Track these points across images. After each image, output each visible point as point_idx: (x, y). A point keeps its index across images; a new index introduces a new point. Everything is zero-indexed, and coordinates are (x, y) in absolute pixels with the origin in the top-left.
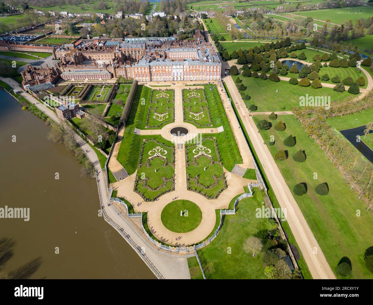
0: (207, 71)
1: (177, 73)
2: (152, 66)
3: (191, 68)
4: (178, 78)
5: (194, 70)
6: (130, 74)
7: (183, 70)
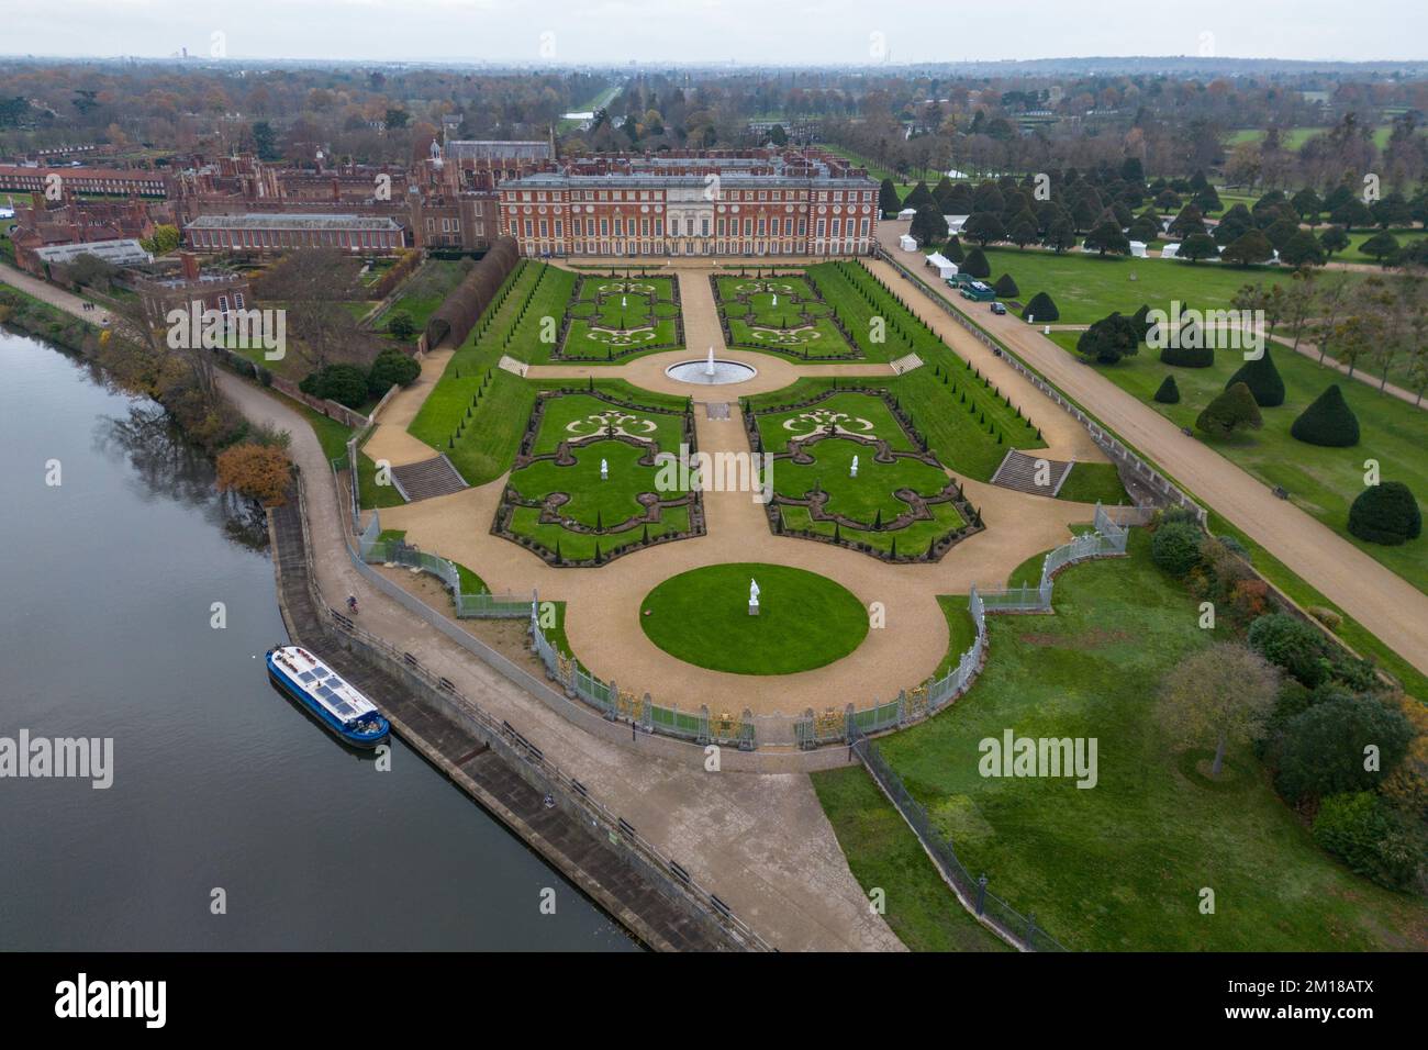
0: (817, 215)
1: (690, 223)
2: (582, 190)
3: (749, 201)
4: (690, 246)
5: (762, 209)
6: (487, 227)
7: (716, 207)
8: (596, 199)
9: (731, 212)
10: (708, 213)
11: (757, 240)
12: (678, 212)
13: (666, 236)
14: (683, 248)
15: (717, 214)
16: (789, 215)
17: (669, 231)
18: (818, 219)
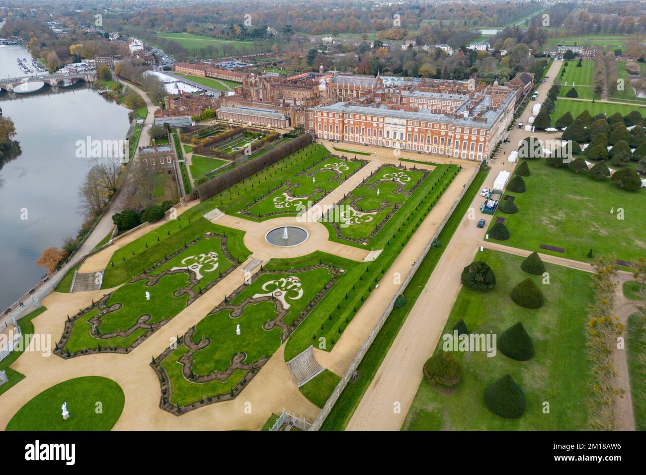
0: (455, 138)
1: (395, 134)
2: (349, 114)
3: (423, 127)
5: (429, 131)
7: (407, 128)
8: (354, 118)
9: (414, 131)
10: (403, 130)
11: (426, 146)
13: (384, 138)
14: (390, 144)
15: (407, 131)
16: (443, 136)
17: (385, 136)
18: (456, 141)
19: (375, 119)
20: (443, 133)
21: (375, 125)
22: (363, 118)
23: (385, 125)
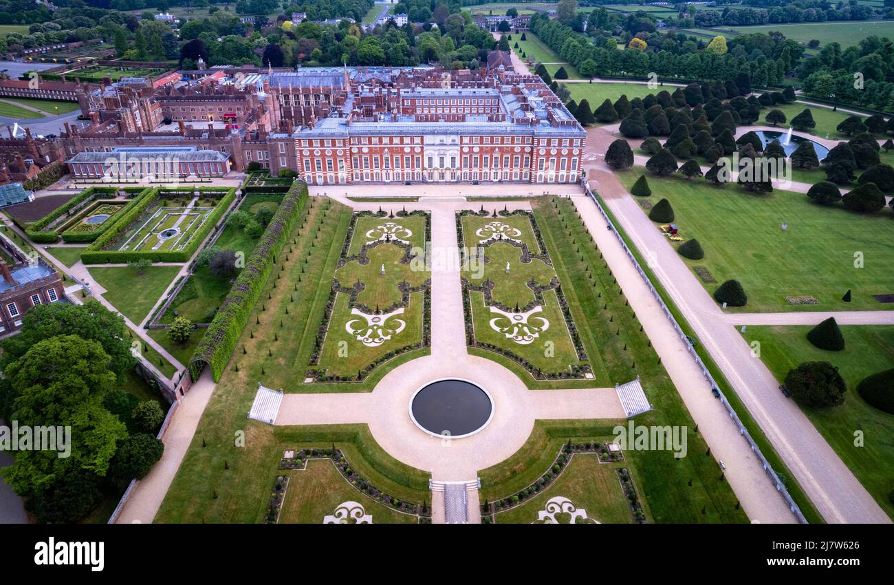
0: (538, 155)
1: (442, 159)
2: (359, 136)
3: (487, 144)
4: (442, 176)
5: (497, 150)
6: (288, 161)
7: (462, 148)
8: (370, 143)
9: (473, 152)
10: (456, 152)
11: (493, 171)
12: (432, 152)
13: (423, 169)
14: (436, 177)
15: (462, 153)
16: (517, 153)
17: (426, 165)
18: (539, 158)
19: (407, 140)
20: (517, 150)
21: (407, 150)
22: (386, 140)
23: (425, 148)
